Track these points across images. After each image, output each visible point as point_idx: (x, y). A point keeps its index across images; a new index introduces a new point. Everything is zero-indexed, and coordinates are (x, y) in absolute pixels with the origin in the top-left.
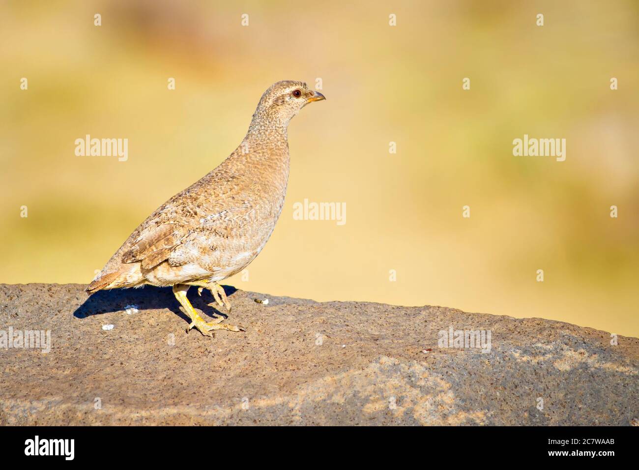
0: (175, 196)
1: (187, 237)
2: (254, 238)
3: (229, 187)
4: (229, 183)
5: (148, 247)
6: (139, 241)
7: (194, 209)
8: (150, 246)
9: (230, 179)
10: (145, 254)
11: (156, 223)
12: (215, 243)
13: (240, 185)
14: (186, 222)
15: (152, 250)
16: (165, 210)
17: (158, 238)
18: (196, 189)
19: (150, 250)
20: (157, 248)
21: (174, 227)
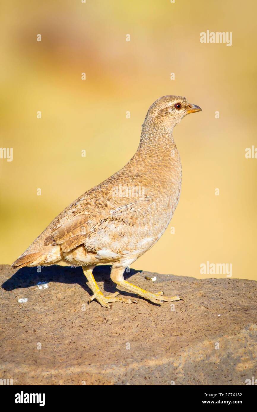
0: (89, 191)
1: (99, 226)
2: (155, 226)
3: (134, 184)
4: (134, 180)
5: (66, 233)
6: (59, 228)
7: (105, 202)
8: (68, 232)
9: (135, 177)
10: (64, 239)
11: (73, 213)
12: (123, 231)
13: (143, 182)
14: (98, 213)
15: (70, 236)
16: (80, 202)
17: (75, 226)
18: (106, 185)
19: (68, 236)
20: (74, 235)
21: (88, 217)
